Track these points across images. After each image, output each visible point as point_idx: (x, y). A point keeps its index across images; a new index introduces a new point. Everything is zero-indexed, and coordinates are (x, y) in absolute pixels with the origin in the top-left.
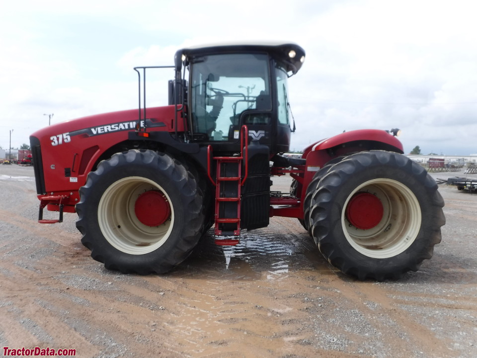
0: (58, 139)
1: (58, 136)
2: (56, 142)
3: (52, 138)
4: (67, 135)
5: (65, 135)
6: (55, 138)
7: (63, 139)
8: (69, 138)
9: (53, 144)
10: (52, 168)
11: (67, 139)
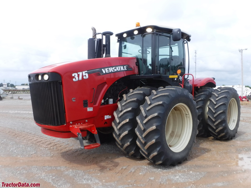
0: (78, 75)
1: (78, 73)
2: (77, 78)
3: (73, 75)
4: (85, 73)
5: (84, 72)
6: (76, 74)
7: (83, 76)
8: (87, 75)
9: (74, 80)
10: (73, 101)
11: (85, 76)
